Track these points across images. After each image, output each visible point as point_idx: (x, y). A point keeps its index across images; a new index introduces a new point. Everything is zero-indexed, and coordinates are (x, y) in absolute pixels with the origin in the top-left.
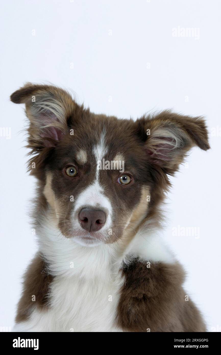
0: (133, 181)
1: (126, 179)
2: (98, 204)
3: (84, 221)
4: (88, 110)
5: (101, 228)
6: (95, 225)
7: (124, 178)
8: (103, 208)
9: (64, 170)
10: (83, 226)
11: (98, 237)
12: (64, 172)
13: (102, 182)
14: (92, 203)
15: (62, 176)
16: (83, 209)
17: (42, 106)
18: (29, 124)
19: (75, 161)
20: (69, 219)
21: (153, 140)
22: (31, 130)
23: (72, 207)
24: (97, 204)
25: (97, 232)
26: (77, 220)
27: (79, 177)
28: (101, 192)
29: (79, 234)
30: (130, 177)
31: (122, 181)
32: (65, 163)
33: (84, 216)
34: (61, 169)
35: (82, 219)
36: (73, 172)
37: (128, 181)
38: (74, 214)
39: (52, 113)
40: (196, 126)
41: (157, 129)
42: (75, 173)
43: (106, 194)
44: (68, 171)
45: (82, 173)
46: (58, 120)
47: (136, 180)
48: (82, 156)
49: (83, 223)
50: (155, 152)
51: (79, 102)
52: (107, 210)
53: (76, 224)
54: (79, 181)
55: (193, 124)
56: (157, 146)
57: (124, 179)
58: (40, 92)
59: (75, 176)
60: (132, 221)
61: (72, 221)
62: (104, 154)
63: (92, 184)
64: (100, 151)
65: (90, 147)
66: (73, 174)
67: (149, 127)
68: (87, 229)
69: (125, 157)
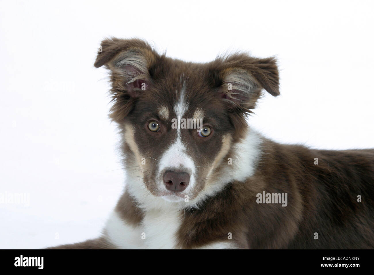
0: (213, 132)
1: (206, 131)
3: (169, 184)
5: (185, 189)
6: (179, 186)
7: (205, 129)
8: (187, 169)
9: (146, 125)
10: (168, 188)
12: (147, 126)
13: (183, 140)
14: (176, 165)
15: (145, 131)
19: (158, 117)
20: (154, 180)
21: (227, 86)
23: (155, 168)
24: (181, 165)
25: (181, 193)
26: (162, 182)
27: (162, 132)
28: (183, 151)
29: (165, 194)
30: (211, 129)
31: (203, 133)
32: (148, 118)
33: (169, 179)
34: (143, 124)
35: (166, 180)
36: (155, 127)
37: (209, 132)
38: (159, 175)
41: (230, 75)
42: (157, 128)
43: (188, 153)
44: (150, 125)
45: (164, 128)
46: (140, 71)
47: (217, 130)
48: (164, 112)
50: (230, 96)
52: (190, 170)
53: (162, 186)
54: (162, 137)
56: (232, 91)
57: (205, 131)
59: (157, 131)
60: (214, 169)
61: (158, 182)
62: (184, 111)
63: (173, 142)
64: (180, 109)
65: (171, 104)
66: (155, 129)
67: (224, 74)
68: (172, 190)
69: (205, 113)
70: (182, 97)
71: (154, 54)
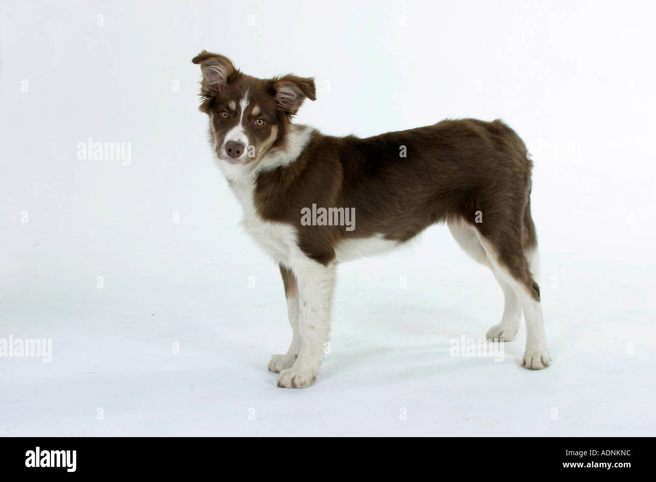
0: (265, 123)
2: (239, 140)
3: (229, 151)
4: (242, 73)
5: (240, 156)
6: (236, 154)
8: (243, 143)
9: (220, 113)
10: (228, 154)
11: (239, 161)
12: (220, 115)
13: (243, 125)
14: (235, 139)
15: (220, 118)
16: (229, 142)
17: (211, 68)
18: (203, 79)
19: (228, 108)
20: (220, 148)
21: (279, 94)
22: (203, 83)
23: (222, 141)
25: (237, 158)
26: (225, 151)
27: (230, 119)
28: (242, 132)
29: (226, 158)
30: (264, 121)
31: (258, 123)
32: (222, 109)
33: (229, 148)
34: (218, 113)
35: (228, 149)
36: (226, 115)
37: (262, 123)
38: (223, 146)
39: (217, 73)
40: (307, 85)
41: (281, 87)
42: (228, 116)
43: (246, 133)
44: (223, 114)
45: (232, 116)
46: (221, 78)
47: (268, 122)
48: (233, 105)
49: (229, 152)
50: (281, 103)
51: (237, 68)
52: (245, 144)
53: (224, 153)
54: (230, 122)
55: (305, 83)
56: (282, 98)
57: (259, 122)
58: (212, 59)
59: (227, 118)
60: (264, 148)
61: (222, 150)
62: (246, 105)
63: (236, 125)
64: (244, 104)
65: (238, 100)
66: (226, 117)
67: (277, 86)
68: (231, 156)
69: (260, 108)
70: (246, 96)
71: (233, 68)
